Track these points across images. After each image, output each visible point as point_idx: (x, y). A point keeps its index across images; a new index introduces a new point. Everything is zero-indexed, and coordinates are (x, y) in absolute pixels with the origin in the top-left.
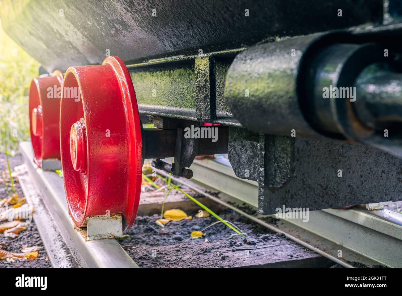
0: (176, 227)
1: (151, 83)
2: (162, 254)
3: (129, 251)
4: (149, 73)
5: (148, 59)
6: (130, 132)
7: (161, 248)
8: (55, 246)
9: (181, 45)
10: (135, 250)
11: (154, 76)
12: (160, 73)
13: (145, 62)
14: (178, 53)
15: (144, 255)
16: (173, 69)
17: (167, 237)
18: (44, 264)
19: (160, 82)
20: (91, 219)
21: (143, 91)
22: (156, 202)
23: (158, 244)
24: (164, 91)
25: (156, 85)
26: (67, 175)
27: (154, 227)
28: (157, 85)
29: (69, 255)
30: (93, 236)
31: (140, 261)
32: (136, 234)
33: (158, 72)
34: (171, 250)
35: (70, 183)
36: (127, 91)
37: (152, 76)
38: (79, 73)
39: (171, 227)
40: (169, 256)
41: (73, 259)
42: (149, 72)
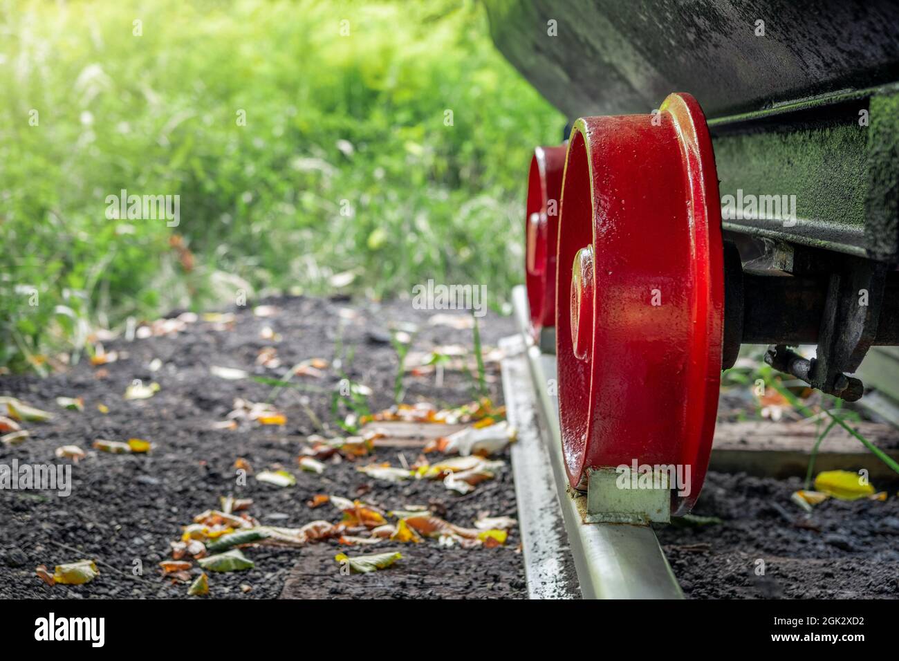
0: (841, 514)
1: (780, 160)
2: (786, 577)
3: (705, 559)
4: (777, 137)
5: (771, 102)
6: (696, 277)
7: (785, 563)
8: (540, 524)
9: (843, 63)
10: (722, 559)
11: (788, 142)
12: (802, 137)
13: (765, 109)
14: (836, 85)
15: (739, 574)
16: (831, 126)
17: (812, 536)
18: (510, 560)
19: (800, 158)
20: (598, 473)
21: (762, 181)
22: (798, 447)
23: (784, 551)
24: (806, 181)
25: (790, 165)
26: (566, 368)
27: (784, 507)
28: (792, 165)
29: (565, 548)
30: (600, 515)
31: (727, 586)
32: (737, 519)
33: (797, 135)
34: (812, 570)
35: (571, 385)
36: (699, 177)
37: (784, 143)
38: (592, 133)
39: (828, 513)
40: (802, 585)
41: (571, 558)
42: (778, 134)
